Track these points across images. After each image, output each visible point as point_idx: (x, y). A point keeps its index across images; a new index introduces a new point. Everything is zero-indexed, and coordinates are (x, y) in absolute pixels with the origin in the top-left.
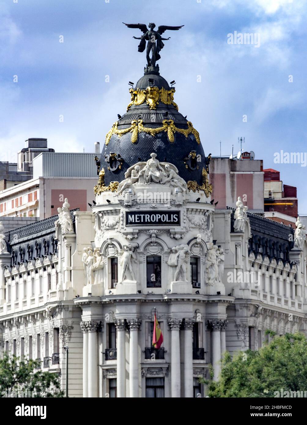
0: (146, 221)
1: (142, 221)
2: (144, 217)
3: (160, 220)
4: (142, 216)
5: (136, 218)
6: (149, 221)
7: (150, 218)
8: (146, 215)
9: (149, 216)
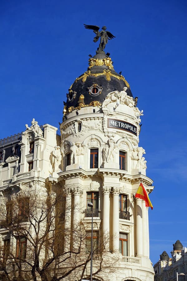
0: (122, 127)
1: (119, 126)
2: (121, 124)
3: (129, 128)
4: (119, 123)
5: (116, 124)
6: (123, 127)
7: (124, 126)
8: (122, 123)
9: (123, 124)
